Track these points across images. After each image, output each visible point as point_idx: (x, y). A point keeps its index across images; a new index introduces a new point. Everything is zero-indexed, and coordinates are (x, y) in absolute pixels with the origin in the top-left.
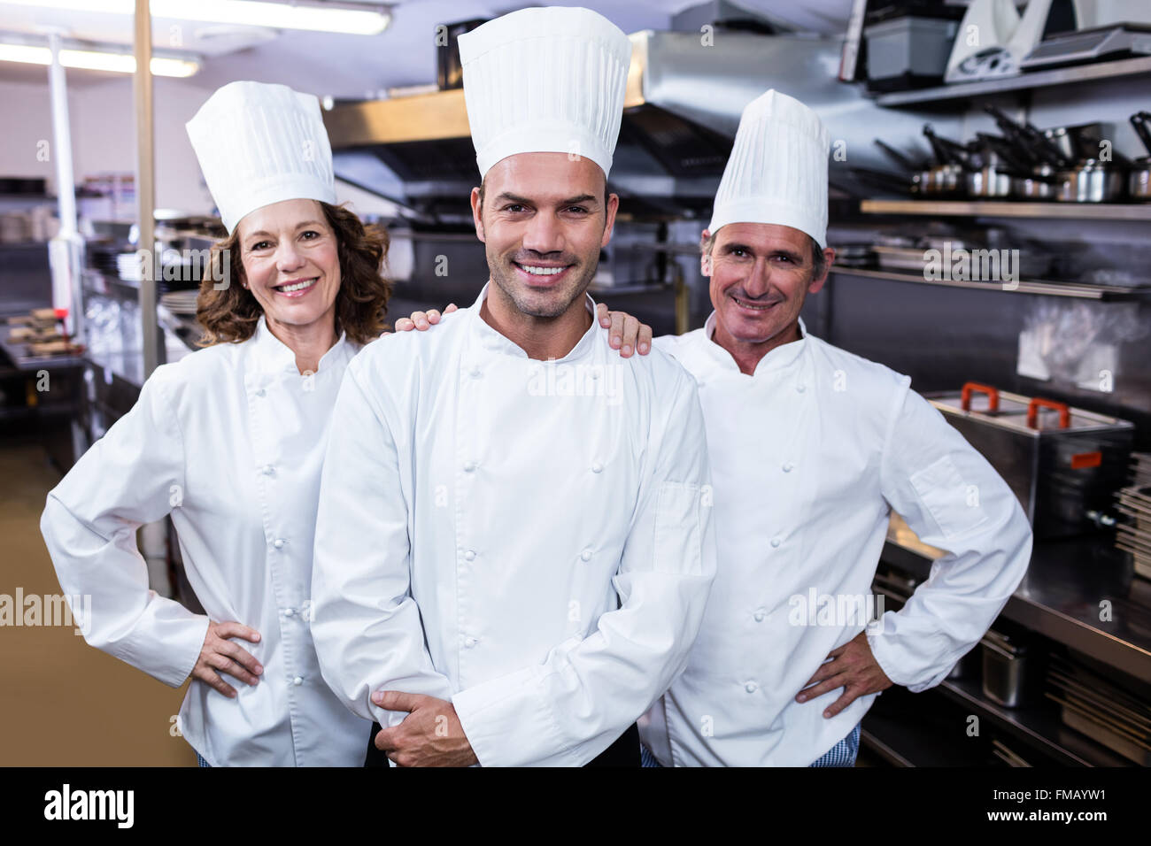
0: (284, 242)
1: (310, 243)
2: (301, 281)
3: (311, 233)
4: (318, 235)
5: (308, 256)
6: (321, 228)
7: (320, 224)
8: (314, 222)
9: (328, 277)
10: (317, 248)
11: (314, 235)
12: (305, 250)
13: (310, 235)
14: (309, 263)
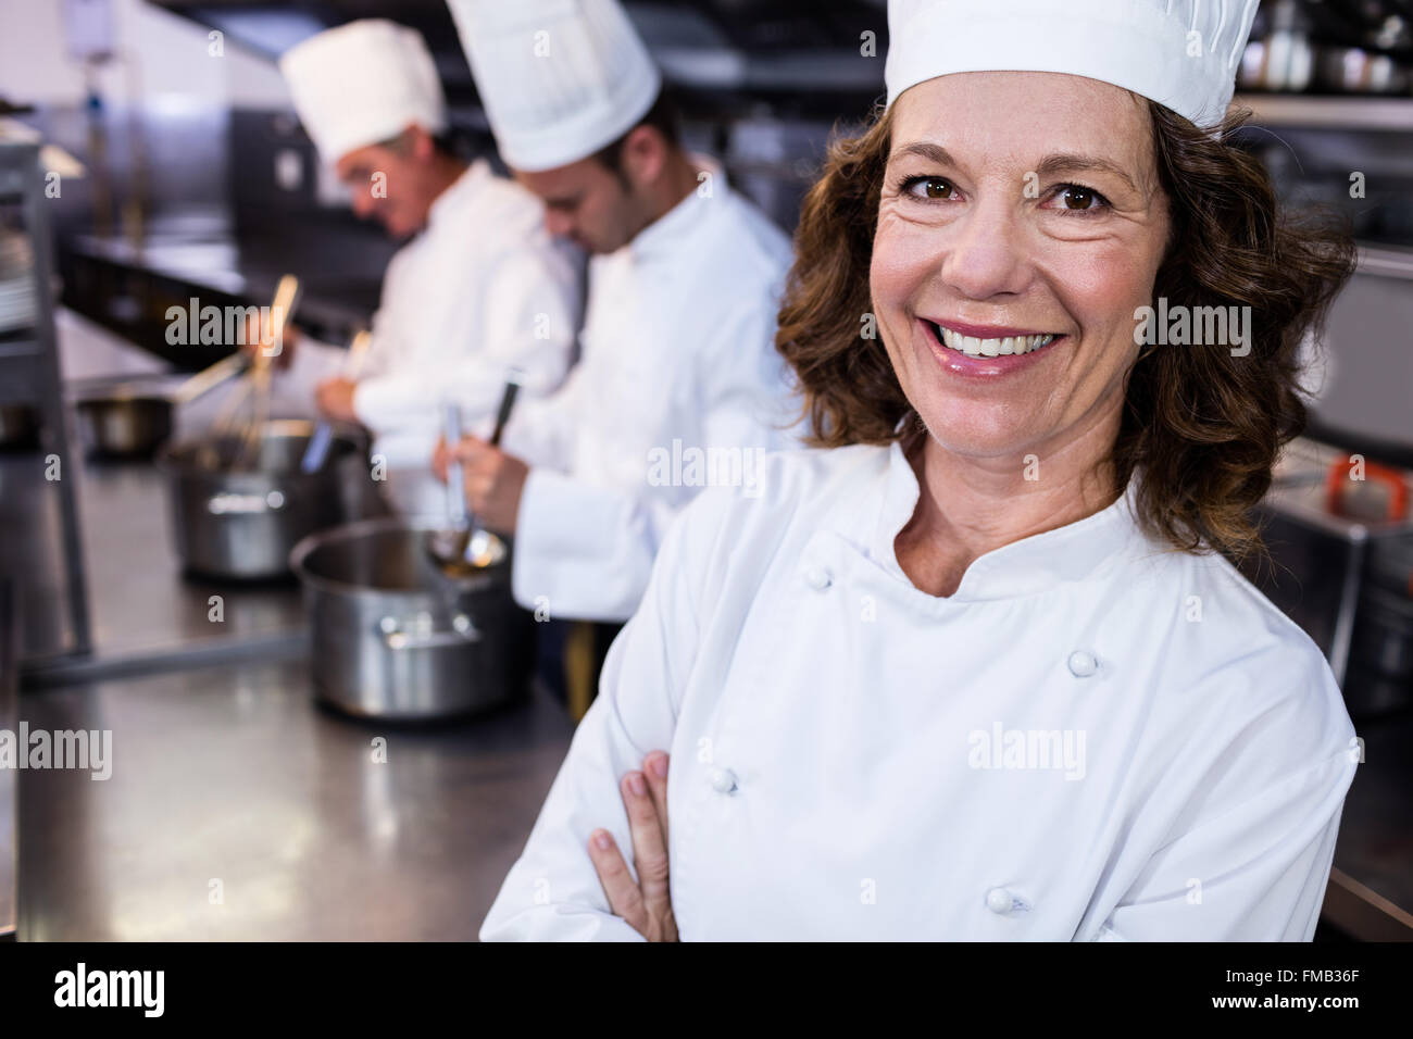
0: (992, 197)
1: (1073, 226)
2: (1000, 333)
3: (1090, 193)
4: (1105, 203)
5: (1045, 265)
6: (1120, 185)
7: (1125, 176)
8: (1104, 165)
9: (1086, 346)
10: (1092, 247)
11: (1094, 204)
12: (1042, 241)
13: (1082, 199)
14: (1041, 286)
